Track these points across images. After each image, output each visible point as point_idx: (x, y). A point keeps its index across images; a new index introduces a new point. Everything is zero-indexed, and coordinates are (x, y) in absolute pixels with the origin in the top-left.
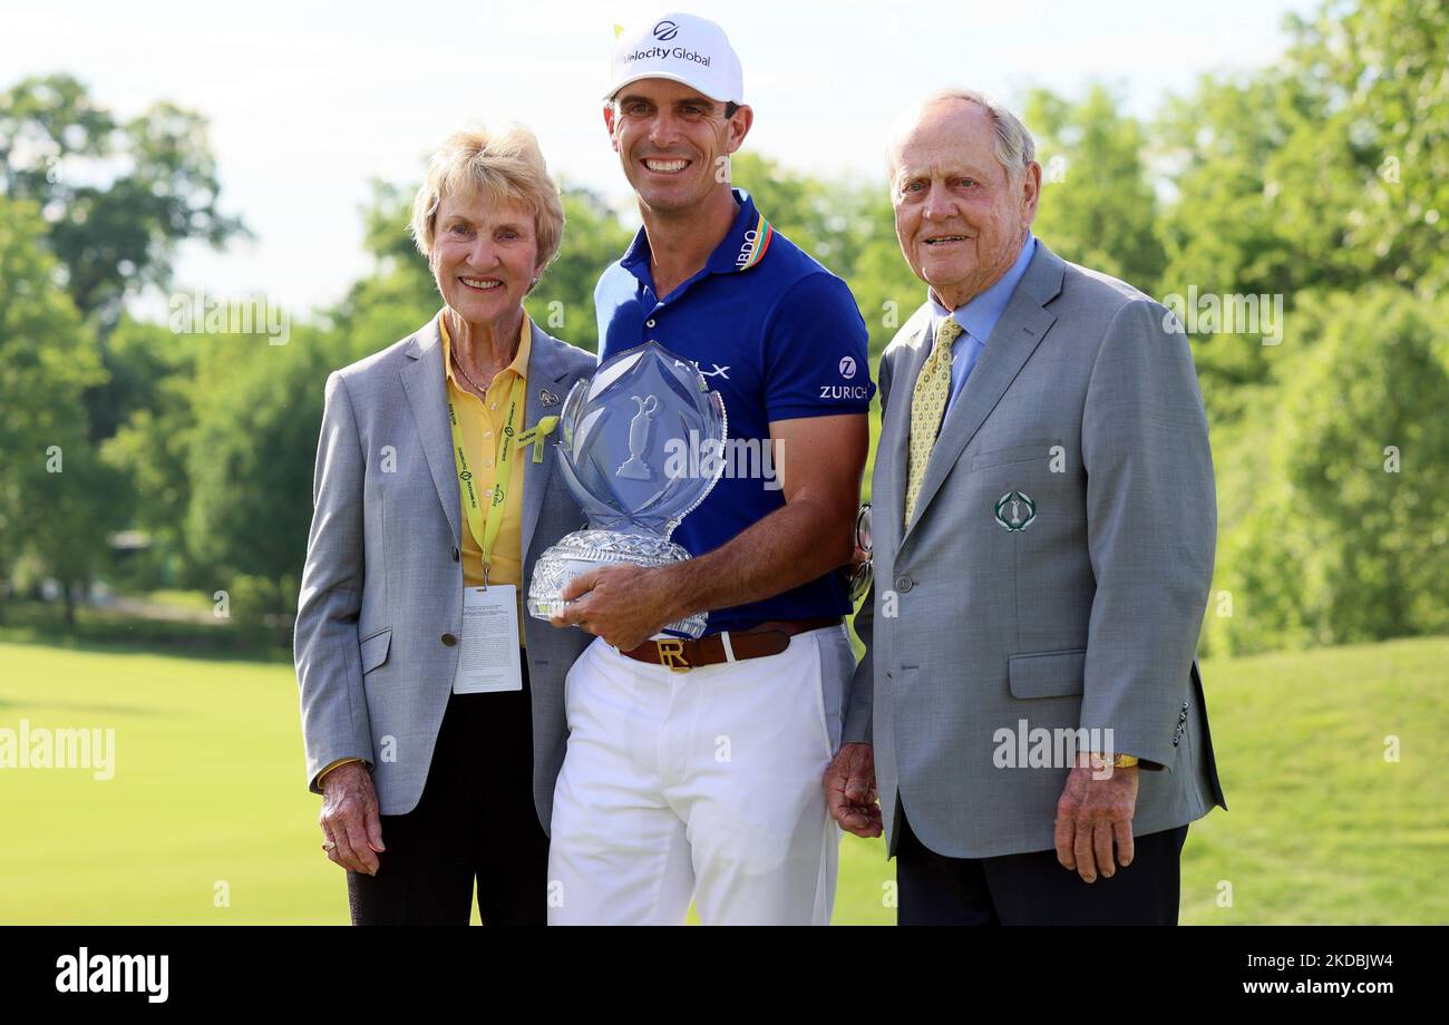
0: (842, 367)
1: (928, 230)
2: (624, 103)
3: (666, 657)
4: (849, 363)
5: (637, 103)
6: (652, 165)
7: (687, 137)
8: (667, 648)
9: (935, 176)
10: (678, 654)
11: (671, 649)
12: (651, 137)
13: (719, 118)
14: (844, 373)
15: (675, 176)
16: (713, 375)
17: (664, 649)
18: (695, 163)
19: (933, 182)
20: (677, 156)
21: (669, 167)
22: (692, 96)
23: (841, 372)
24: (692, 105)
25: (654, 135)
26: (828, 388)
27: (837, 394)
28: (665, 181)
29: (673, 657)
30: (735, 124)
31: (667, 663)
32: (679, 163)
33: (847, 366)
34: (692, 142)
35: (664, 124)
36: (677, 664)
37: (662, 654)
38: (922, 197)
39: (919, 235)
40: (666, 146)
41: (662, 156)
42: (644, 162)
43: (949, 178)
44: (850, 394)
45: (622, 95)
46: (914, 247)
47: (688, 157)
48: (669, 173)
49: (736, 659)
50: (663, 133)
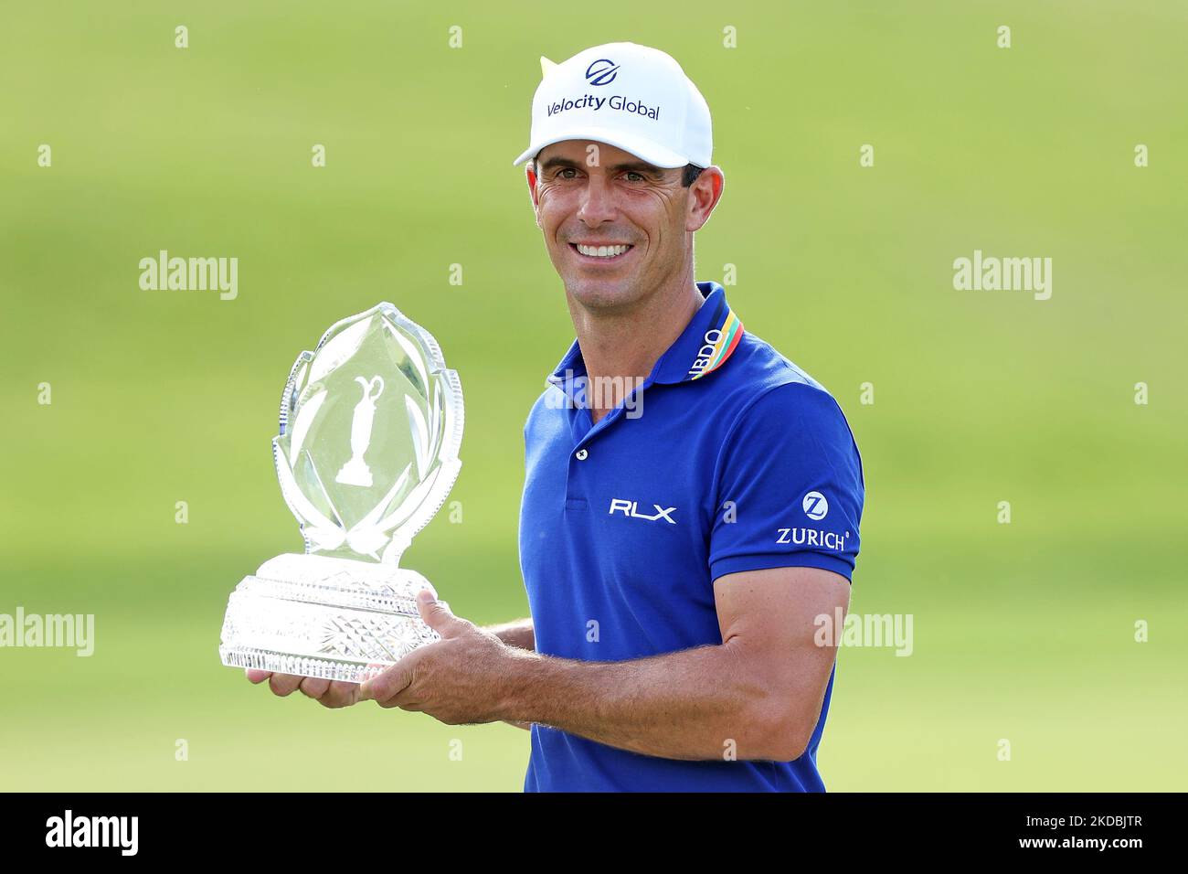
0: (807, 504)
2: (547, 166)
4: (818, 500)
5: (564, 168)
6: (584, 249)
7: (627, 213)
12: (579, 214)
13: (673, 187)
14: (810, 511)
15: (611, 263)
16: (654, 518)
18: (637, 248)
20: (613, 240)
21: (603, 251)
23: (806, 511)
24: (635, 170)
25: (583, 211)
26: (787, 530)
27: (799, 538)
28: (598, 270)
30: (698, 191)
32: (617, 247)
33: (816, 505)
34: (634, 221)
35: (595, 197)
40: (598, 225)
41: (595, 238)
42: (574, 246)
44: (818, 539)
45: (546, 158)
47: (627, 240)
48: (603, 258)
50: (592, 208)
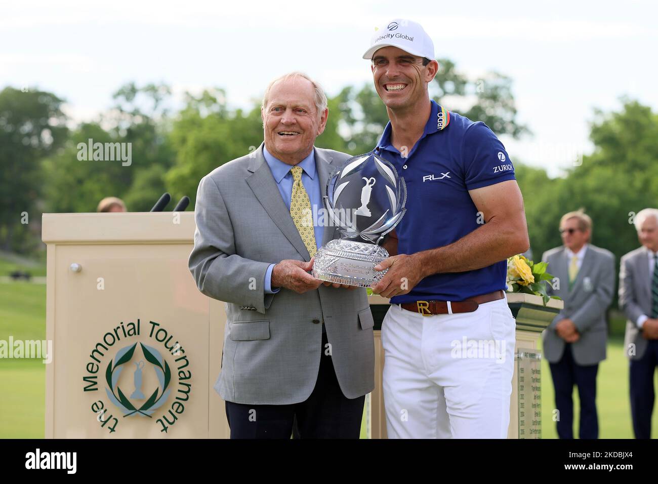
0: (499, 157)
1: (280, 128)
2: (375, 59)
3: (420, 309)
4: (501, 154)
5: (380, 60)
6: (388, 87)
7: (403, 73)
8: (421, 305)
9: (288, 106)
10: (426, 308)
11: (423, 306)
12: (386, 74)
13: (420, 66)
14: (501, 159)
15: (399, 92)
16: (442, 178)
17: (420, 305)
18: (409, 85)
19: (287, 108)
20: (399, 82)
21: (396, 88)
22: (405, 54)
24: (405, 59)
25: (388, 73)
26: (496, 168)
27: (501, 169)
28: (394, 95)
29: (424, 309)
30: (429, 68)
31: (421, 312)
32: (400, 86)
34: (407, 76)
35: (391, 68)
36: (425, 313)
37: (419, 307)
38: (281, 114)
39: (276, 130)
40: (393, 78)
41: (392, 82)
42: (385, 86)
43: (295, 107)
44: (506, 168)
45: (375, 56)
46: (273, 134)
47: (405, 83)
48: (396, 90)
49: (453, 313)
50: (391, 72)
